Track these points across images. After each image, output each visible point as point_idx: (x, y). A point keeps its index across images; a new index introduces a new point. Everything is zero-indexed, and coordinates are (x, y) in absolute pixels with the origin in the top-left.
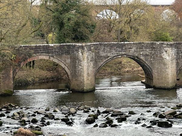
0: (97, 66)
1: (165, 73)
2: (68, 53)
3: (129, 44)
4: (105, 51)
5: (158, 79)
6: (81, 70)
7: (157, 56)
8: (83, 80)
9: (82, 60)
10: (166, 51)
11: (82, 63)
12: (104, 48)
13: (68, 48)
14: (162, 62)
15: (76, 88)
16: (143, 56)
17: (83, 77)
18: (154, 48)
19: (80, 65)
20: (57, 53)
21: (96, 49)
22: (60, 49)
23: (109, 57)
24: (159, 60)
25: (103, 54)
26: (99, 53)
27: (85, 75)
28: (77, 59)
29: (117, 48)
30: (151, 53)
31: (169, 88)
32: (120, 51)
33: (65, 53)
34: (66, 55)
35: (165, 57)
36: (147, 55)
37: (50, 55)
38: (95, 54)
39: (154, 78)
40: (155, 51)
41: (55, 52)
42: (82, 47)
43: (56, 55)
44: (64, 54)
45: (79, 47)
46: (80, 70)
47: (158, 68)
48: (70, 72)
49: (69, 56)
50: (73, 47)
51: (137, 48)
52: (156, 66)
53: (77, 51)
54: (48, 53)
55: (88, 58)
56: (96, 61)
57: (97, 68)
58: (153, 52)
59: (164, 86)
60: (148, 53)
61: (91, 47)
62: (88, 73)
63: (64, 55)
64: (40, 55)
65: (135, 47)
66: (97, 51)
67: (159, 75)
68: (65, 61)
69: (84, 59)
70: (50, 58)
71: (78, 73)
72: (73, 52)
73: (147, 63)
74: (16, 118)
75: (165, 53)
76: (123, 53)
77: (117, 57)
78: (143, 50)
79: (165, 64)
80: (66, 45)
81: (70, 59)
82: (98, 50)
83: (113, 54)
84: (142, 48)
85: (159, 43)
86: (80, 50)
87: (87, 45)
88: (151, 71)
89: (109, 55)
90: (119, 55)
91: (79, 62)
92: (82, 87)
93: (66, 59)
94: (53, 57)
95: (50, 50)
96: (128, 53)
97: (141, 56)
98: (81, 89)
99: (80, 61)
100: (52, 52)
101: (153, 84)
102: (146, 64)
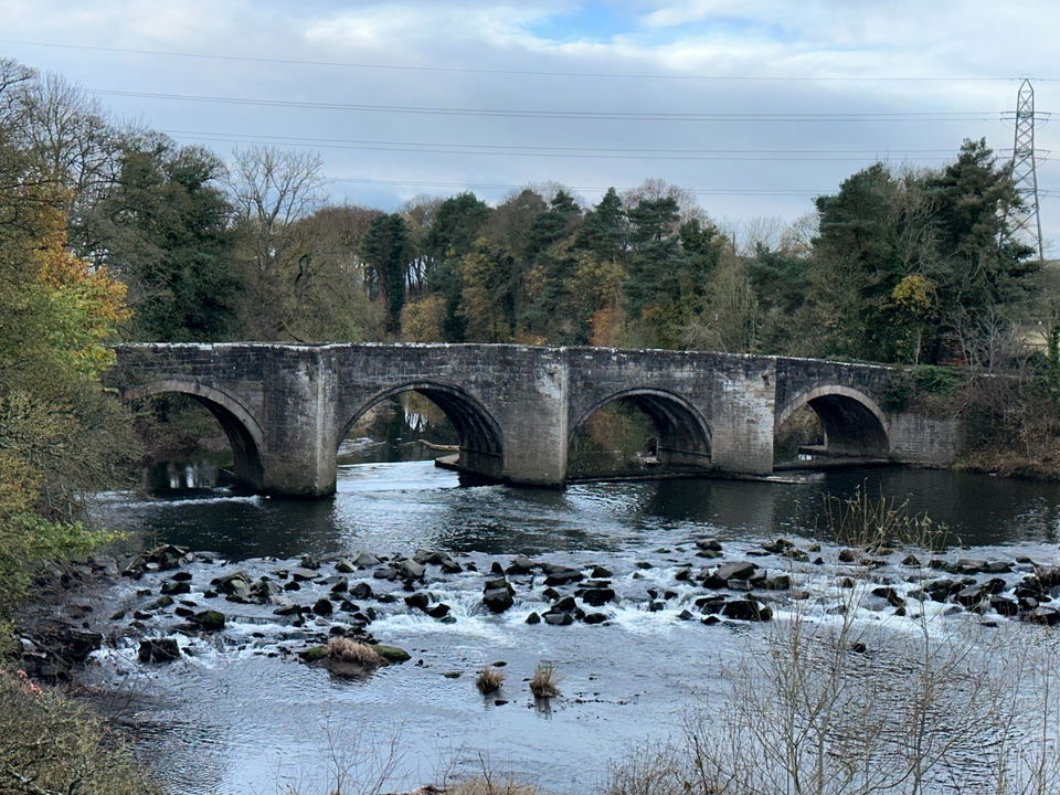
0: (344, 415)
1: (546, 439)
2: (256, 373)
3: (439, 348)
4: (370, 370)
5: (521, 457)
6: (305, 428)
7: (519, 387)
8: (313, 458)
9: (308, 396)
10: (551, 375)
11: (308, 405)
12: (367, 361)
13: (258, 359)
14: (537, 404)
15: (285, 484)
16: (477, 387)
17: (313, 449)
18: (509, 363)
19: (302, 414)
20: (224, 372)
21: (342, 364)
22: (232, 361)
23: (379, 388)
24: (526, 399)
25: (361, 379)
26: (350, 374)
27: (319, 444)
28: (291, 392)
29: (403, 360)
30: (499, 378)
31: (558, 484)
32: (412, 372)
33: (248, 373)
34: (249, 379)
35: (547, 393)
36: (488, 385)
37: (200, 378)
38: (340, 378)
39: (505, 453)
40: (512, 371)
41: (216, 369)
42: (311, 357)
43: (219, 380)
44: (245, 377)
45: (300, 356)
46: (301, 428)
47: (520, 424)
48: (261, 435)
49: (259, 384)
50: (275, 354)
51: (461, 363)
52: (516, 418)
53: (293, 368)
54: (195, 372)
55: (324, 389)
56: (340, 400)
57: (345, 423)
58: (506, 375)
59: (540, 478)
60: (490, 379)
61: (330, 356)
62: (324, 439)
63: (245, 381)
64: (167, 379)
65: (455, 359)
66: (344, 369)
67: (525, 444)
68: (247, 399)
69: (315, 394)
70: (198, 388)
71: (294, 436)
72: (276, 372)
73: (487, 408)
74: (249, 600)
75: (546, 379)
76: (421, 376)
77: (404, 388)
78: (478, 370)
79: (545, 413)
80: (252, 349)
81: (261, 393)
82: (349, 365)
83: (390, 379)
84: (475, 364)
85: (525, 350)
86: (302, 367)
87: (324, 350)
88: (496, 431)
89: (379, 382)
90: (409, 384)
91: (296, 404)
92: (305, 484)
93: (251, 393)
94: (209, 384)
95: (201, 363)
96: (435, 377)
97: (473, 386)
98: (304, 489)
99: (300, 399)
100: (209, 369)
101: (504, 471)
102: (486, 411)
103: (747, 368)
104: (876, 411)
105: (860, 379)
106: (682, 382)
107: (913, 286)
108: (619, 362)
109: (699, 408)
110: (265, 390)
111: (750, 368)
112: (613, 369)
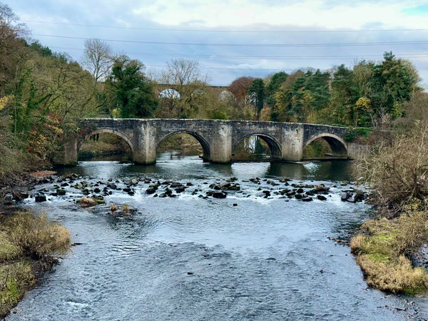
0: (158, 140)
2: (131, 127)
3: (189, 120)
4: (167, 127)
5: (215, 154)
7: (214, 132)
8: (145, 153)
9: (144, 134)
10: (223, 129)
11: (144, 137)
12: (166, 124)
13: (131, 123)
14: (219, 138)
15: (138, 160)
17: (145, 150)
18: (212, 125)
19: (143, 139)
20: (121, 127)
22: (124, 124)
23: (169, 132)
24: (216, 136)
25: (164, 129)
26: (160, 128)
27: (147, 148)
28: (140, 133)
29: (177, 124)
30: (209, 130)
32: (180, 127)
35: (222, 134)
36: (204, 132)
37: (114, 128)
38: (157, 129)
39: (211, 153)
40: (212, 127)
41: (119, 126)
42: (145, 122)
43: (120, 129)
44: (128, 128)
45: (142, 122)
46: (142, 144)
47: (215, 144)
48: (133, 146)
49: (132, 131)
50: (136, 122)
51: (196, 125)
52: (213, 142)
53: (140, 126)
54: (112, 127)
55: (150, 132)
56: (157, 136)
57: (159, 143)
58: (211, 129)
59: (220, 160)
60: (206, 130)
62: (150, 147)
63: (128, 130)
64: (104, 129)
65: (194, 124)
66: (159, 126)
67: (216, 150)
68: (128, 135)
69: (146, 134)
70: (113, 131)
71: (141, 146)
72: (136, 127)
75: (221, 130)
76: (183, 129)
77: (178, 132)
78: (202, 127)
79: (221, 141)
80: (130, 120)
83: (173, 130)
84: (201, 125)
85: (216, 121)
86: (143, 125)
87: (149, 121)
88: (208, 146)
89: (170, 130)
92: (144, 160)
93: (129, 133)
94: (117, 130)
95: (114, 124)
96: (188, 129)
97: (200, 132)
98: (143, 162)
99: (142, 135)
100: (117, 126)
101: (210, 158)
103: (292, 127)
104: (342, 142)
105: (336, 131)
106: (271, 132)
107: (363, 101)
108: (249, 125)
109: (277, 140)
110: (134, 132)
111: (293, 127)
112: (247, 127)
